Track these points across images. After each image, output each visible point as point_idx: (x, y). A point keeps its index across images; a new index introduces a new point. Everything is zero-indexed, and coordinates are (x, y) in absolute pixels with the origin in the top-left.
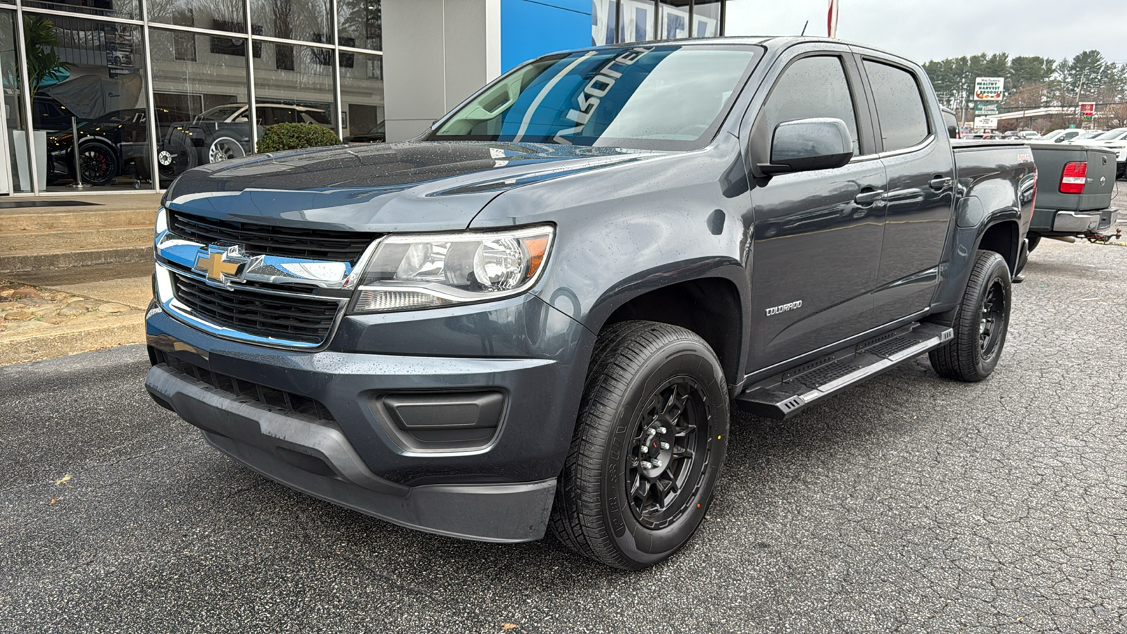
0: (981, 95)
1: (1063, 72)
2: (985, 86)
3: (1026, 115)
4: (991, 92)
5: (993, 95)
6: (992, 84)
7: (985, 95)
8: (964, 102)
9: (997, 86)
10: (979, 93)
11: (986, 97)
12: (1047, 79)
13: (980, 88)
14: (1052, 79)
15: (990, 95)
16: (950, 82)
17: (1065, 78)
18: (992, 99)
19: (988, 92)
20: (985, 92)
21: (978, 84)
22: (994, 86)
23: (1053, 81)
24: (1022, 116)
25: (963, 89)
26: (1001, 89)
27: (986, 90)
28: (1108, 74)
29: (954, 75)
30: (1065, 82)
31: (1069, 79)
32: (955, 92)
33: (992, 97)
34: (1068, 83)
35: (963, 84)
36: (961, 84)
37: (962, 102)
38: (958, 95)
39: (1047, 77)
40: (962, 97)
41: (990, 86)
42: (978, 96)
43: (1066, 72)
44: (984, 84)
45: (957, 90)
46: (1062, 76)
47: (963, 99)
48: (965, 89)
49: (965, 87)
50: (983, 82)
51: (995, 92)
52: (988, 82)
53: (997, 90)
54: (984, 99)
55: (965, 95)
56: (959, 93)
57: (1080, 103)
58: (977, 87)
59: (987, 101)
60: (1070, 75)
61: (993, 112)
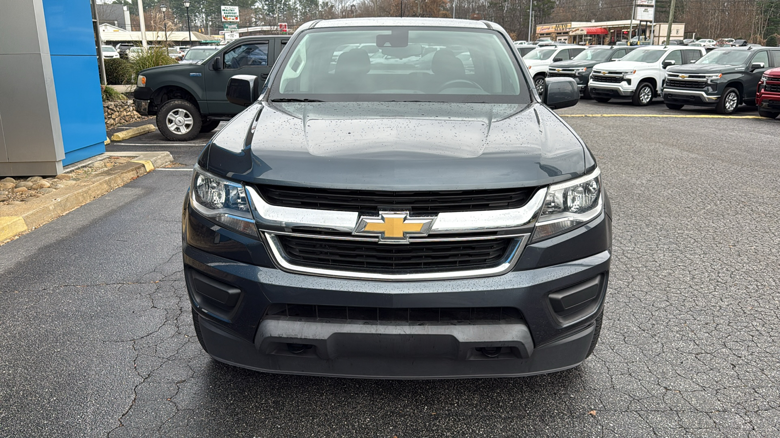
0: (226, 18)
1: (261, 2)
2: (228, 12)
3: (249, 31)
4: (232, 16)
5: (233, 18)
6: (232, 11)
7: (229, 18)
8: (204, 21)
9: (235, 12)
10: (224, 16)
11: (229, 19)
12: (253, 7)
13: (225, 13)
14: (256, 7)
15: (232, 18)
16: (193, 7)
17: (263, 7)
18: (233, 21)
19: (230, 16)
20: (228, 16)
21: (223, 10)
22: (233, 12)
23: (257, 9)
24: (247, 31)
25: (202, 12)
26: (238, 14)
27: (229, 15)
28: (287, 5)
29: (195, 3)
30: (263, 9)
31: (266, 7)
32: (197, 14)
33: (233, 19)
34: (265, 10)
35: (202, 9)
36: (200, 9)
37: (203, 21)
38: (200, 16)
39: (253, 6)
40: (203, 18)
41: (231, 12)
42: (224, 18)
43: (263, 3)
44: (227, 10)
45: (198, 13)
46: (261, 5)
47: (204, 19)
48: (203, 12)
49: (203, 11)
50: (226, 9)
51: (234, 16)
52: (229, 9)
53: (235, 15)
54: (228, 20)
55: (204, 17)
56: (200, 15)
57: (279, 24)
58: (223, 12)
59: (231, 22)
60: (266, 4)
61: (235, 30)
